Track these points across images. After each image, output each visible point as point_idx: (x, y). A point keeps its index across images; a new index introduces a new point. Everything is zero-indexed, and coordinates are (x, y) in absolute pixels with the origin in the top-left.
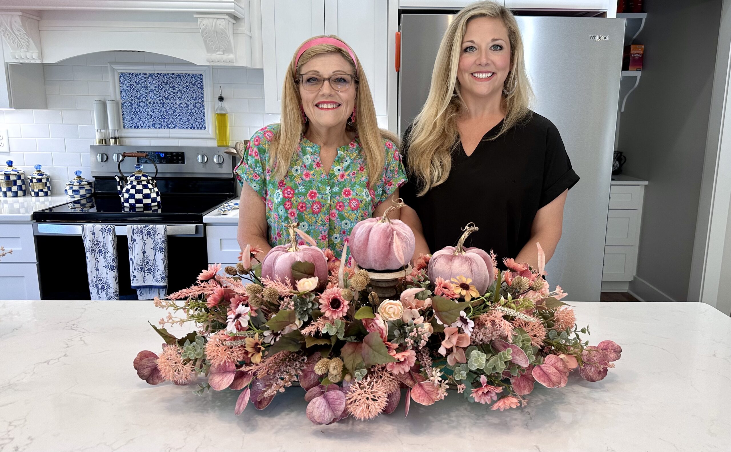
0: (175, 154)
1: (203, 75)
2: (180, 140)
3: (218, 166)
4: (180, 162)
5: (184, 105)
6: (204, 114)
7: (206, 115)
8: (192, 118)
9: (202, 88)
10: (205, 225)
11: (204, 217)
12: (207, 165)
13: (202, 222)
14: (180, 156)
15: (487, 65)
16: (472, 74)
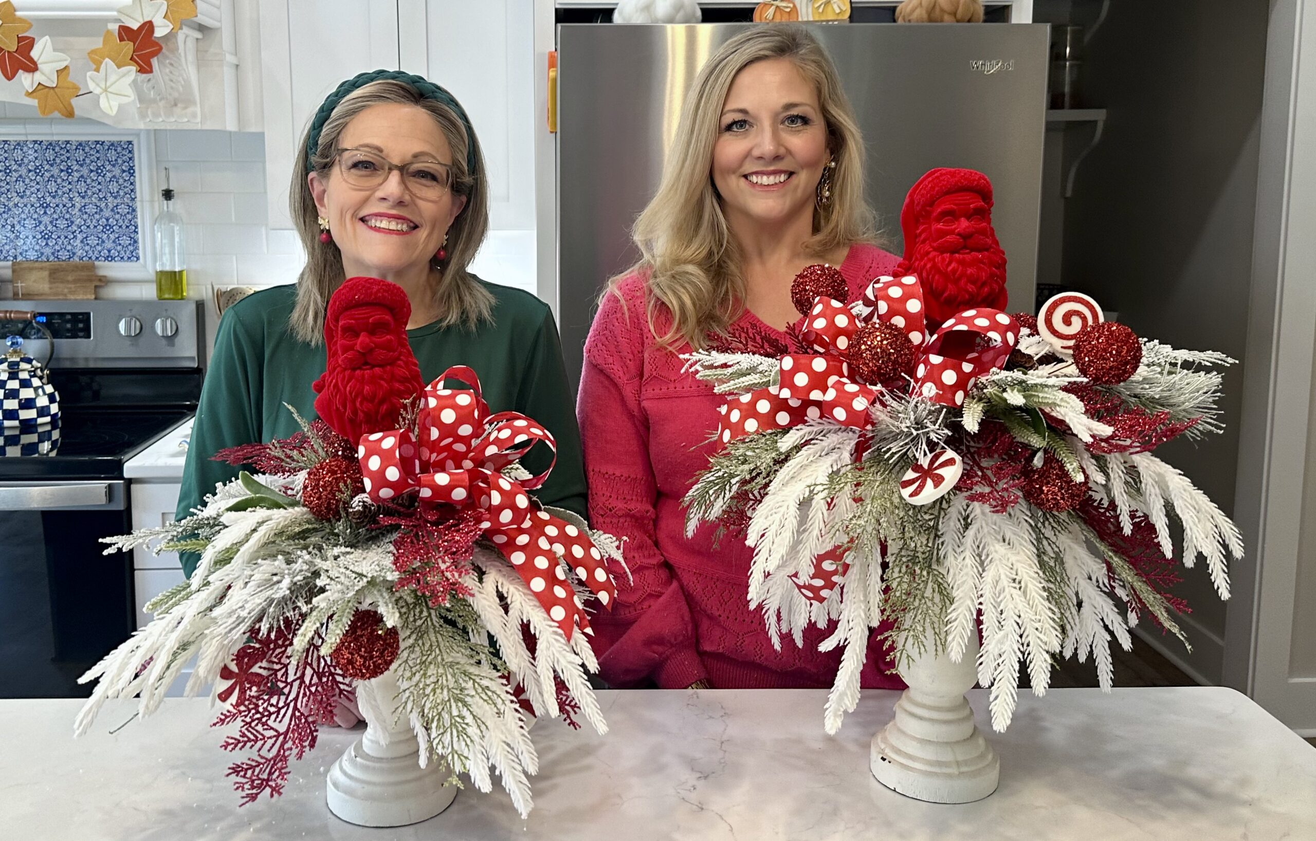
0: (69, 317)
1: (135, 143)
3: (164, 342)
4: (81, 334)
6: (136, 227)
9: (131, 171)
10: (129, 482)
11: (126, 465)
12: (142, 340)
13: (121, 477)
14: (81, 321)
15: (777, 158)
16: (745, 177)
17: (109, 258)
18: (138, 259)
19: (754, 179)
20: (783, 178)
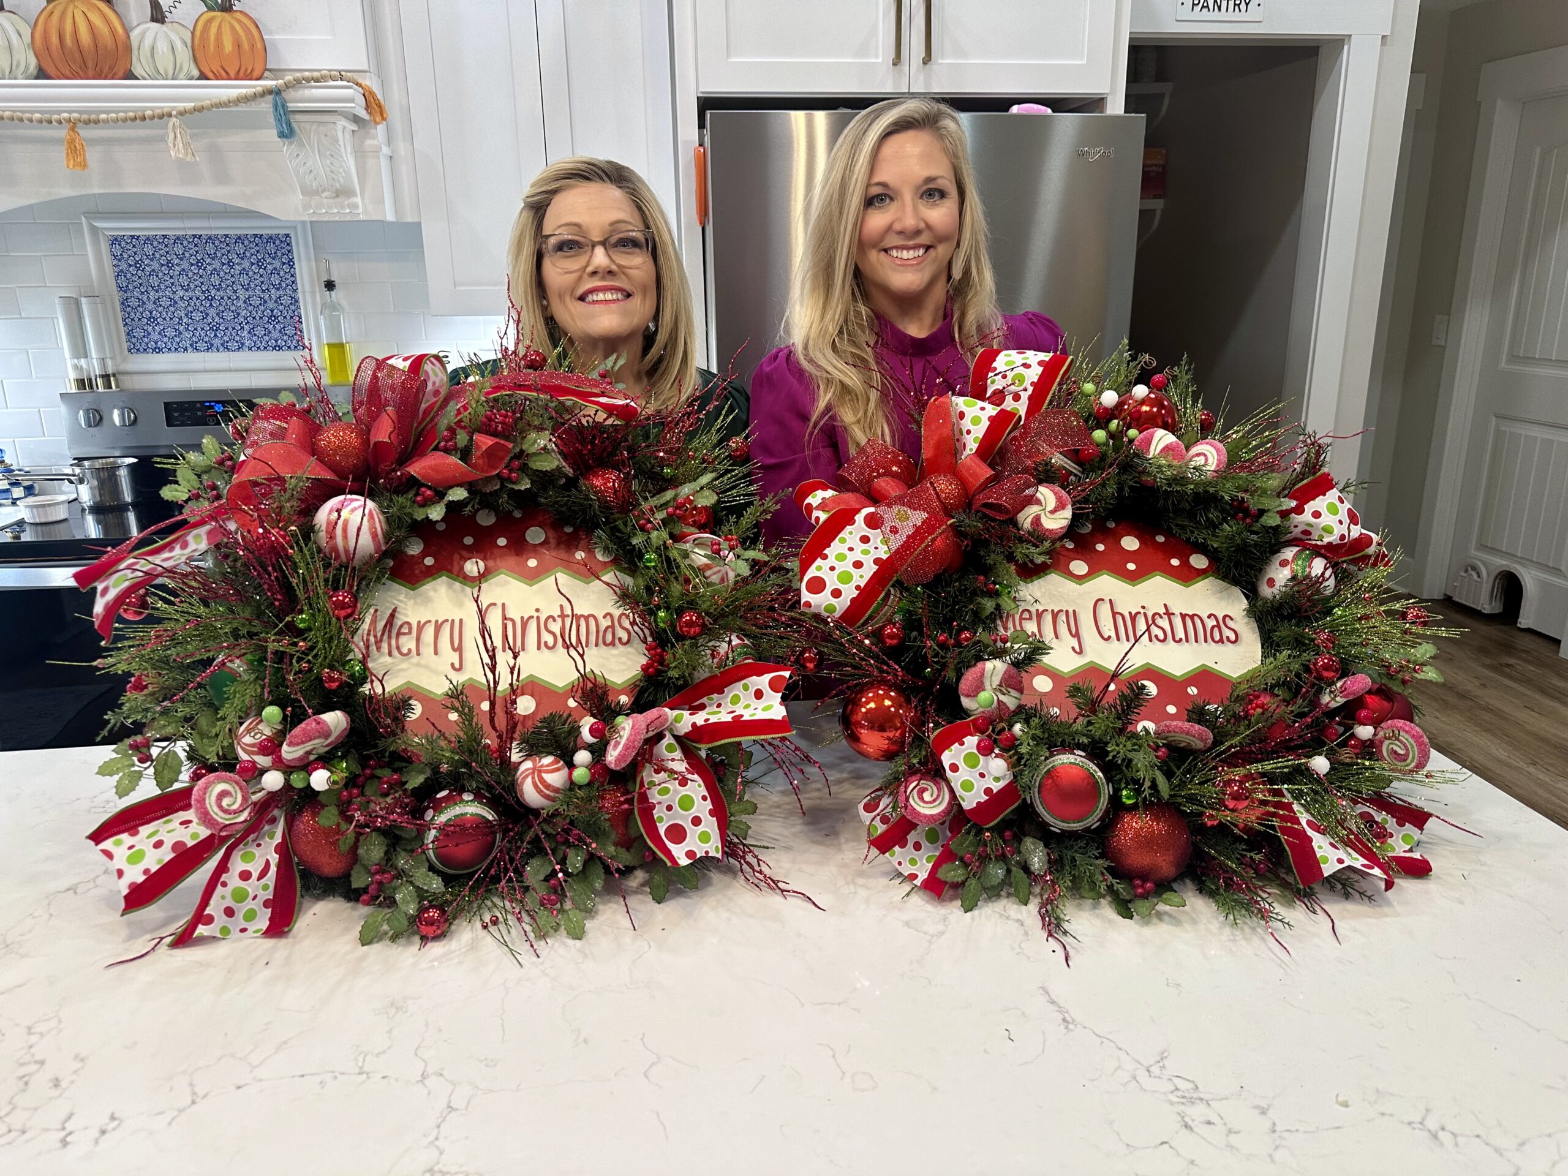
1: (292, 236)
2: (254, 374)
5: (256, 301)
6: (300, 317)
7: (304, 320)
8: (274, 327)
9: (291, 263)
15: (918, 232)
16: (886, 251)
17: (277, 348)
18: (304, 347)
19: (894, 253)
20: (921, 252)
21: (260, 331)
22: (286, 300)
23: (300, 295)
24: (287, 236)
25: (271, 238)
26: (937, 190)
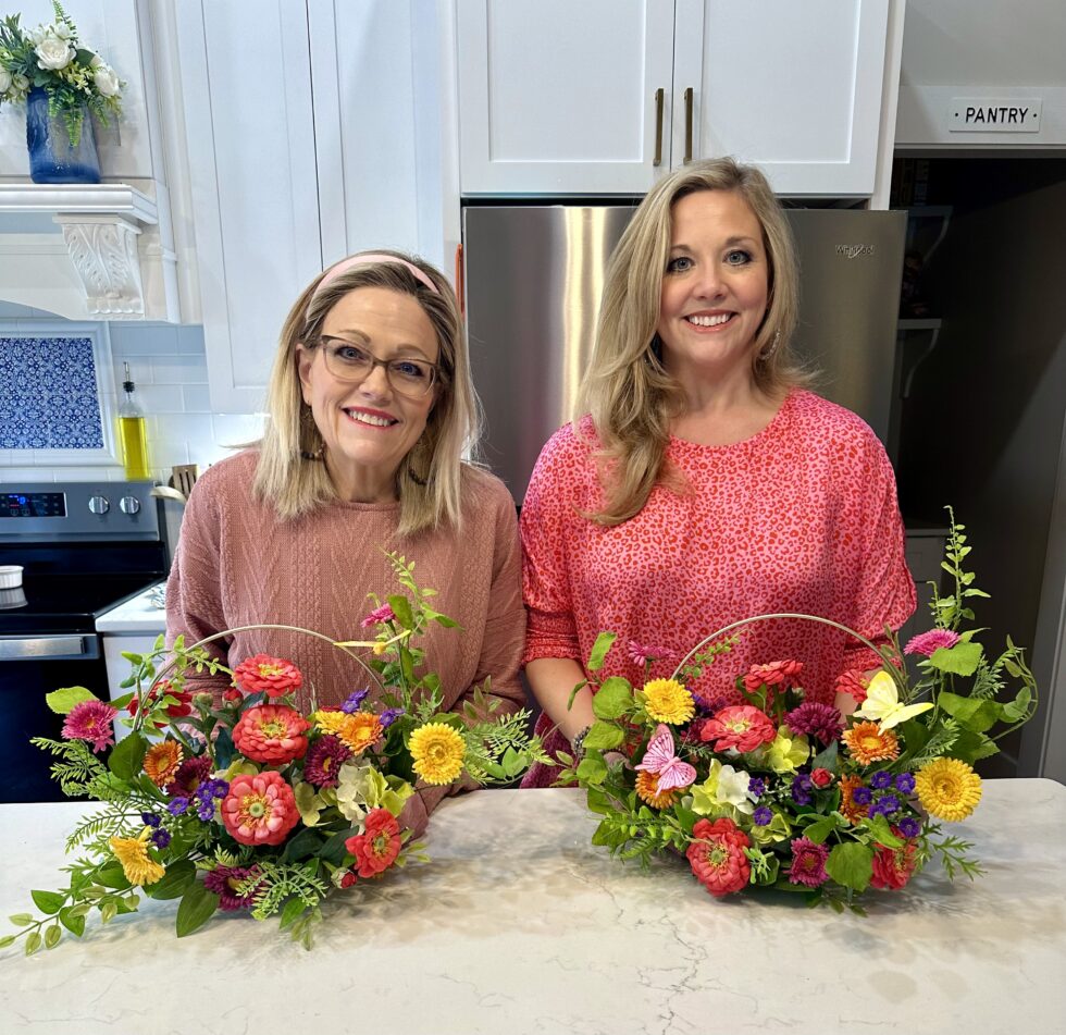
0: (45, 497)
1: (93, 340)
2: (55, 470)
3: (129, 519)
4: (57, 512)
5: (58, 401)
6: (99, 417)
7: (102, 419)
8: (75, 426)
9: (91, 366)
10: (101, 635)
11: (97, 621)
12: (109, 516)
13: (93, 631)
14: (56, 501)
15: (719, 297)
16: (687, 318)
17: (77, 445)
18: (102, 445)
19: (696, 320)
20: (724, 319)
21: (61, 430)
22: (86, 401)
23: (99, 397)
24: (88, 340)
25: (73, 342)
26: (741, 252)
